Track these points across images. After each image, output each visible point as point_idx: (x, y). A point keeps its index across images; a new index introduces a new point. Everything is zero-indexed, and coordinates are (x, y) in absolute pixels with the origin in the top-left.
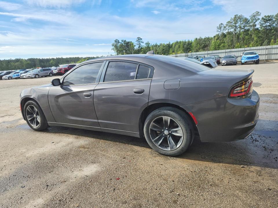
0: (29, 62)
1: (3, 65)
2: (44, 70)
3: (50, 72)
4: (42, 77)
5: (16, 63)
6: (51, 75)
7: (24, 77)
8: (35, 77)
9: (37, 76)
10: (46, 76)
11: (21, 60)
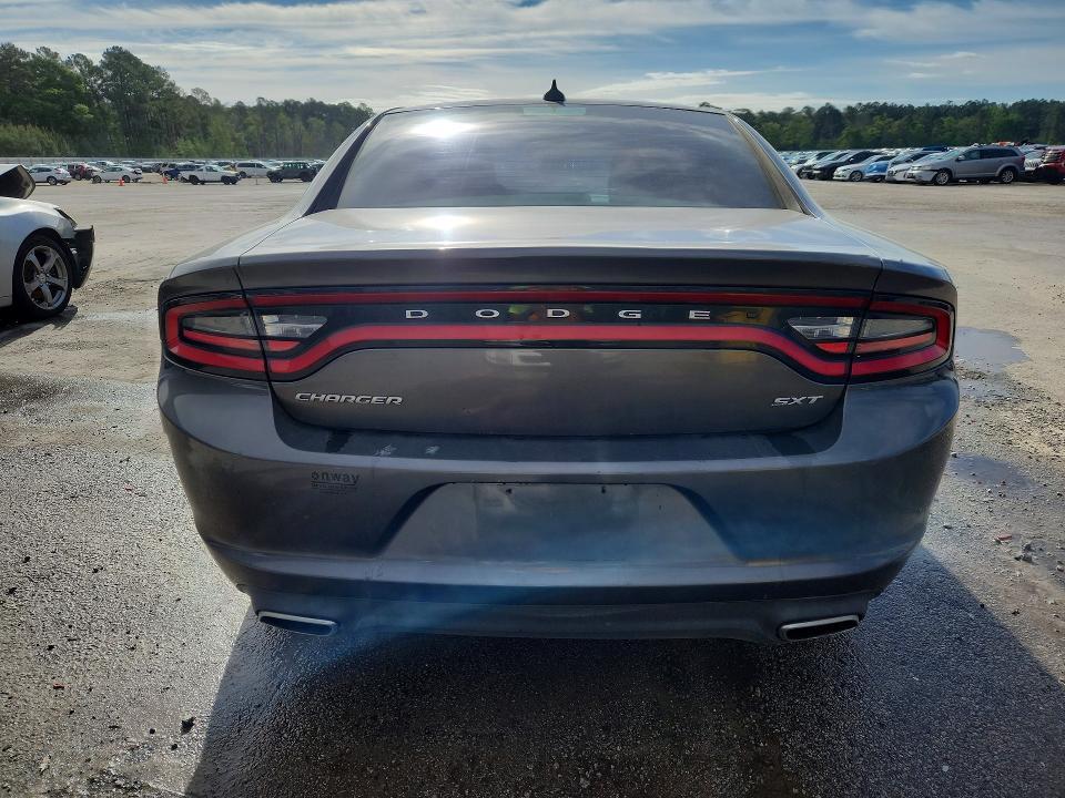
0: (1014, 116)
1: (914, 125)
2: (984, 154)
3: (1007, 161)
4: (971, 181)
5: (961, 118)
6: (1009, 175)
7: (899, 177)
8: (934, 182)
9: (944, 177)
10: (985, 181)
11: (986, 107)
